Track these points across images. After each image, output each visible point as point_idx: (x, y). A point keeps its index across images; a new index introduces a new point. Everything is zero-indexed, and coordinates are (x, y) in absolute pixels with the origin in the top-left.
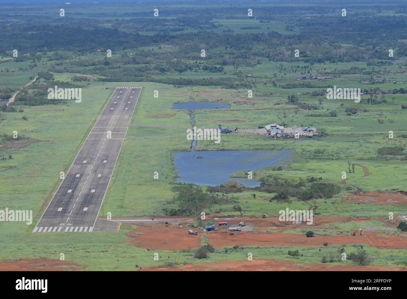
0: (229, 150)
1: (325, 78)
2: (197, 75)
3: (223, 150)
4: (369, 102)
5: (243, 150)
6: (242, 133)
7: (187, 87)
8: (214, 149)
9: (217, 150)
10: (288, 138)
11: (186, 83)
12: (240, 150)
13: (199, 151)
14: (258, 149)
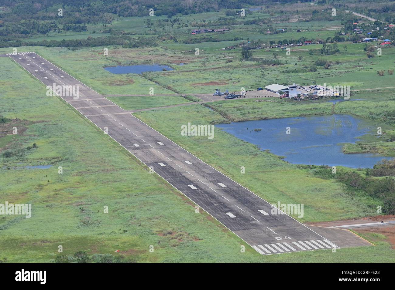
0: (273, 118)
1: (224, 31)
2: (66, 35)
3: (266, 119)
4: (322, 53)
5: (288, 117)
6: (251, 97)
7: (82, 48)
8: (255, 119)
9: (260, 120)
10: (313, 99)
11: (75, 45)
12: (285, 118)
13: (240, 121)
14: (305, 115)
